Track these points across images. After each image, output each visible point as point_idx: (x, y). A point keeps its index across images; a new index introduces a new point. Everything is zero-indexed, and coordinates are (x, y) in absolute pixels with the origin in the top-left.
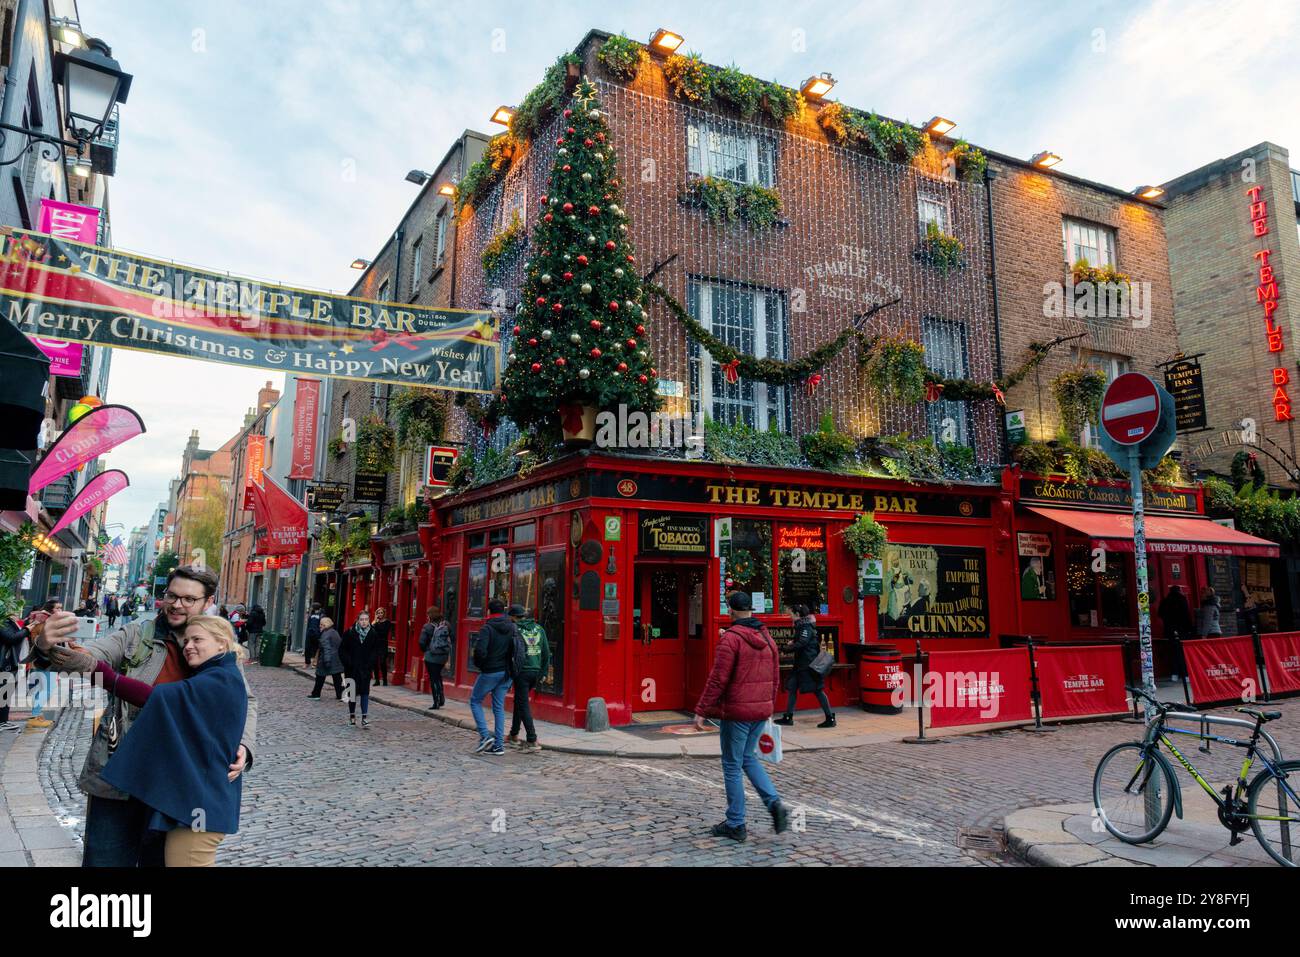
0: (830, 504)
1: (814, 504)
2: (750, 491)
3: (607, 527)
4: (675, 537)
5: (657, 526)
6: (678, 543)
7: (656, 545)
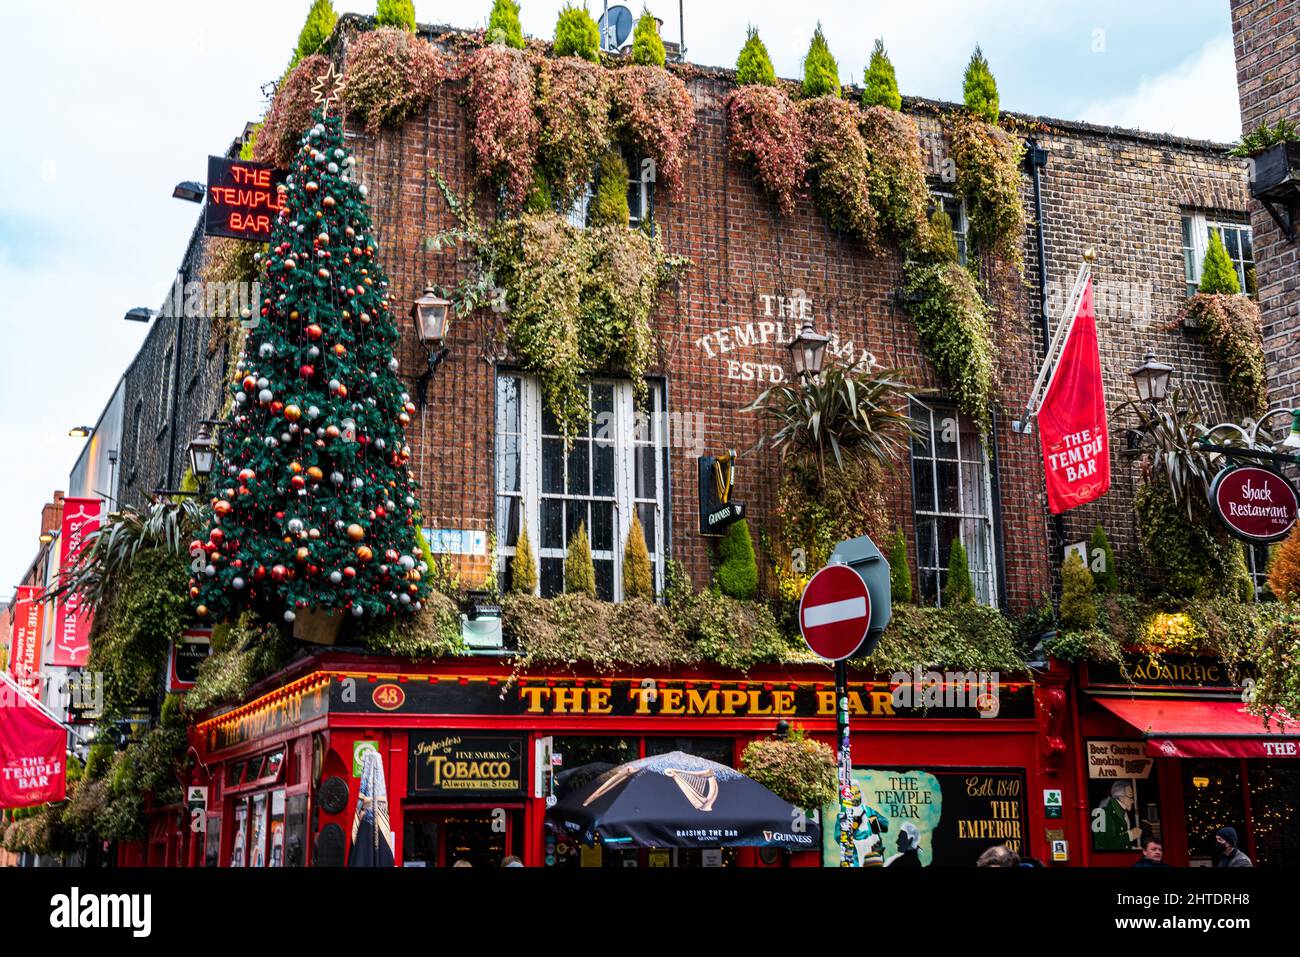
0: (735, 708)
1: (707, 707)
2: (594, 693)
3: (356, 757)
4: (468, 768)
5: (438, 753)
6: (474, 777)
7: (437, 781)
